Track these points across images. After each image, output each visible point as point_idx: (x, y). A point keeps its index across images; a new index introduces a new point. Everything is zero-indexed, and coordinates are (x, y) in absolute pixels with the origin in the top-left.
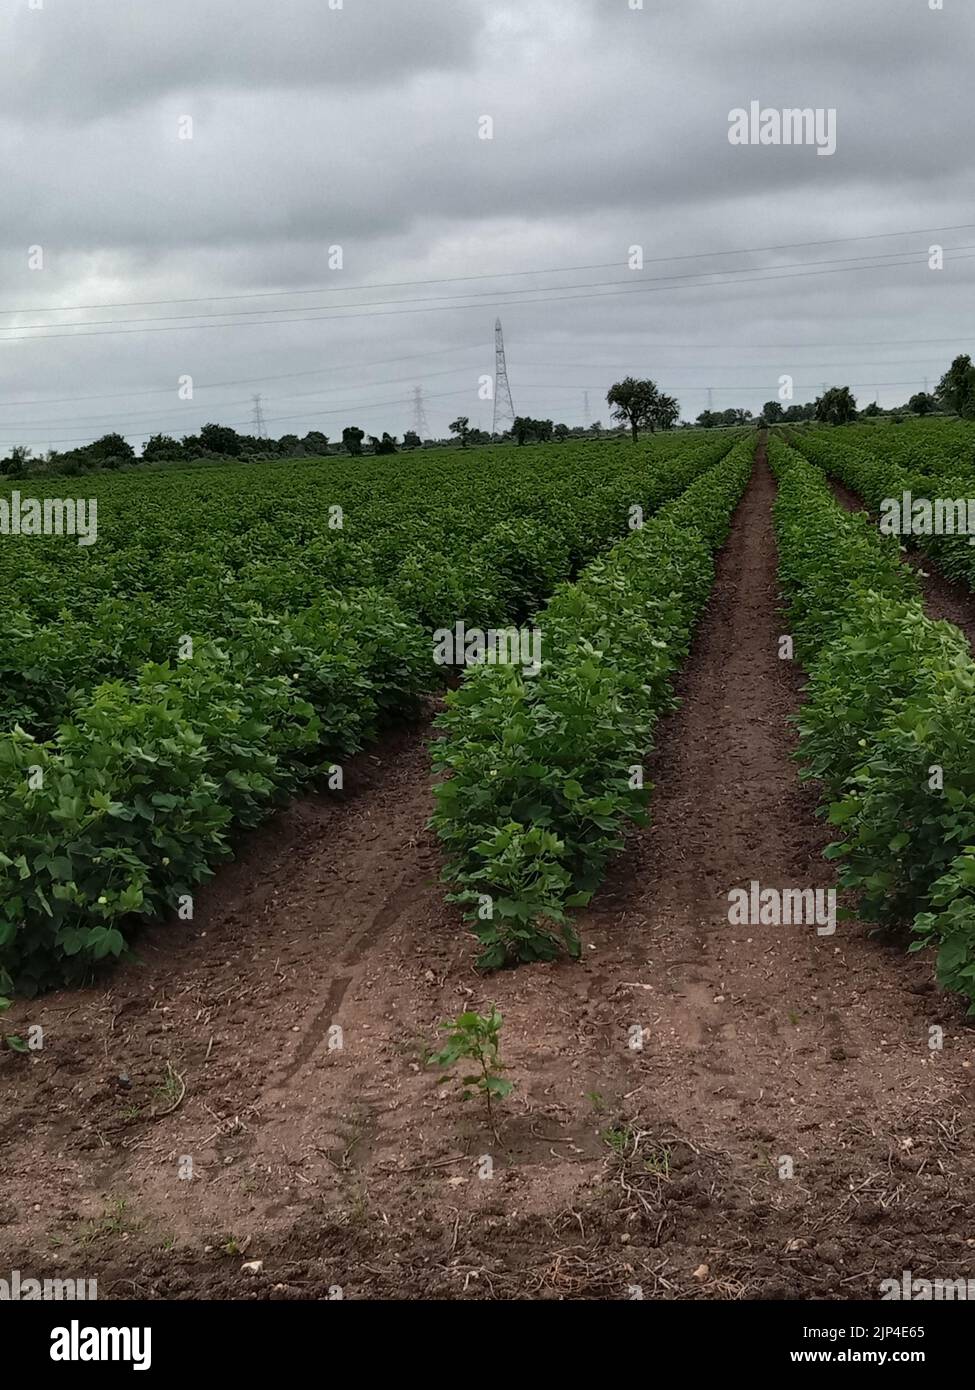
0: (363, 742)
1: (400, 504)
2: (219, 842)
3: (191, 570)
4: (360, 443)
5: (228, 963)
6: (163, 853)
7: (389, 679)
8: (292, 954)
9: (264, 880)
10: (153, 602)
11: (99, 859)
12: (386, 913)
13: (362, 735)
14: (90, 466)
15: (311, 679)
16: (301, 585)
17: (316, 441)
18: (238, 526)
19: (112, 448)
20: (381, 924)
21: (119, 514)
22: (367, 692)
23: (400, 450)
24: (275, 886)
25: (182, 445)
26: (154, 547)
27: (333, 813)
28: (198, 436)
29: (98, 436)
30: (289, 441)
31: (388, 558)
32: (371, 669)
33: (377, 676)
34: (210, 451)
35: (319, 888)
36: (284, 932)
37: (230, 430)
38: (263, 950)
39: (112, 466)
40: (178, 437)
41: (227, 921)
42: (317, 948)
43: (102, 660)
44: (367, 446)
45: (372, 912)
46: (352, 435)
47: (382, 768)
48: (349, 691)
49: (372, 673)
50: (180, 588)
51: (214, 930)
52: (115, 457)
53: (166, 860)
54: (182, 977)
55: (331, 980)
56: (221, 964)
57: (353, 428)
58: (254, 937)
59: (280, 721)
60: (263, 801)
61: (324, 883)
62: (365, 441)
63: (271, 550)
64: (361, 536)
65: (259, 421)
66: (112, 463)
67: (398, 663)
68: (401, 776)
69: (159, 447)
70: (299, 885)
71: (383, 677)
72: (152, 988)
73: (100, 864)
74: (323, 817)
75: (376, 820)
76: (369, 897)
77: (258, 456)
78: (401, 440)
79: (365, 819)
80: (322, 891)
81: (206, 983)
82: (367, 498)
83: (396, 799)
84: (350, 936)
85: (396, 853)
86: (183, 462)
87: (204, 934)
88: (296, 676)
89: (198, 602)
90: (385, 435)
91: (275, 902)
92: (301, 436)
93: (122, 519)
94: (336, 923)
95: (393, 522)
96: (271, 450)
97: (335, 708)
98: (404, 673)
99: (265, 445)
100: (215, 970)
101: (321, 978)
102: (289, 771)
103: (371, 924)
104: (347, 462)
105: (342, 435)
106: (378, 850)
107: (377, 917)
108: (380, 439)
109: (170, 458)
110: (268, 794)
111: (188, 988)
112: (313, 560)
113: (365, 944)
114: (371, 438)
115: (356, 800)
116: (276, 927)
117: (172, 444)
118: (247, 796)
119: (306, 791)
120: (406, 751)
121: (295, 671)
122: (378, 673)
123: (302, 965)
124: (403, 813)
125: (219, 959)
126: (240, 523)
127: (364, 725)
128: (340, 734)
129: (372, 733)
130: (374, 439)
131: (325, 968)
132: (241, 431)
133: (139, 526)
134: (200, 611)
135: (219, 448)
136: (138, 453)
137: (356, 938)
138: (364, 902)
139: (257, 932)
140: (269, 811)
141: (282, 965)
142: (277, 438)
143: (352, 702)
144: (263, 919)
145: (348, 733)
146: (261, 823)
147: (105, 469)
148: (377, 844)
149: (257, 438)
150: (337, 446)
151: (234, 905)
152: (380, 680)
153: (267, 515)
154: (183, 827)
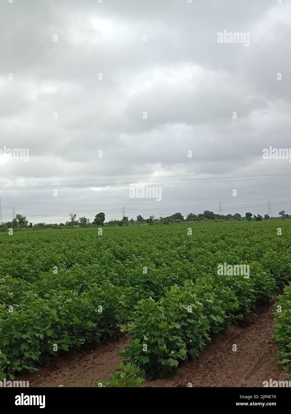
0: (251, 309)
1: (263, 236)
2: (207, 337)
3: (200, 253)
4: (251, 217)
5: (209, 376)
6: (189, 339)
7: (260, 290)
8: (229, 375)
9: (220, 350)
10: (188, 262)
11: (171, 339)
12: (258, 364)
13: (251, 307)
14: (171, 222)
15: (236, 288)
16: (232, 259)
17: (237, 217)
18: (214, 241)
19: (178, 216)
20: (257, 367)
21: (179, 236)
22: (254, 293)
23: (263, 220)
24: (224, 352)
25: (198, 216)
26: (189, 246)
27: (242, 331)
28: (203, 214)
29: (174, 213)
30: (229, 216)
31: (260, 252)
32: (255, 286)
33: (256, 289)
34: (206, 218)
35: (237, 354)
36: (226, 367)
37: (212, 212)
38: (220, 372)
39: (178, 222)
40: (196, 214)
41: (209, 362)
42: (237, 374)
43: (174, 279)
44: (253, 218)
45: (254, 364)
46: (249, 215)
47: (257, 318)
48: (247, 292)
49: (255, 287)
50: (197, 258)
51: (205, 365)
52: (178, 219)
53: (191, 341)
54: (195, 378)
55: (241, 384)
56: (207, 376)
57: (249, 213)
58: (217, 368)
59: (226, 300)
60: (220, 325)
61: (239, 353)
62: (252, 217)
63: (223, 248)
64: (251, 245)
65: (221, 210)
66: (178, 221)
67: (263, 285)
68: (263, 321)
69: (191, 217)
70: (231, 353)
71: (258, 289)
72: (186, 381)
73: (172, 341)
74: (239, 332)
75: (256, 334)
76: (253, 359)
77: (220, 220)
78: (263, 217)
79: (251, 334)
80: (238, 355)
81: (202, 381)
82: (253, 234)
83: (262, 328)
84: (247, 371)
85: (262, 345)
86: (198, 221)
87: (201, 366)
88: (232, 287)
89: (202, 263)
90: (259, 215)
91: (224, 357)
92: (233, 215)
93: (180, 237)
94: (243, 366)
95: (261, 241)
96: (224, 219)
97: (243, 298)
98: (264, 288)
99: (222, 217)
100: (205, 377)
101: (238, 383)
102: (229, 316)
103: (253, 367)
104: (247, 223)
105: (245, 215)
106: (256, 344)
107: (256, 365)
108: (257, 216)
109: (194, 220)
110: (222, 322)
111: (196, 382)
112: (236, 252)
113: (251, 374)
114: (254, 216)
115: (249, 327)
116: (224, 366)
117: (195, 216)
118: (216, 323)
119: (233, 323)
120: (265, 313)
121: (231, 286)
122: (257, 288)
123: (232, 378)
124: (264, 332)
125: (206, 374)
126: (214, 240)
127: (252, 303)
128: (245, 306)
129: (254, 306)
130: (255, 216)
131: (239, 380)
132: (215, 213)
133: (185, 240)
134: (202, 266)
135: (209, 218)
136: (185, 218)
137: (249, 372)
138: (251, 360)
139: (218, 366)
140: (222, 328)
141: (225, 378)
142: (226, 215)
143: (248, 296)
144: (220, 363)
145: (247, 306)
146: (220, 332)
147: (175, 223)
148: (256, 342)
149: (220, 215)
150: (244, 218)
151: (211, 358)
152: (257, 290)
153: (223, 238)
154: (196, 331)
